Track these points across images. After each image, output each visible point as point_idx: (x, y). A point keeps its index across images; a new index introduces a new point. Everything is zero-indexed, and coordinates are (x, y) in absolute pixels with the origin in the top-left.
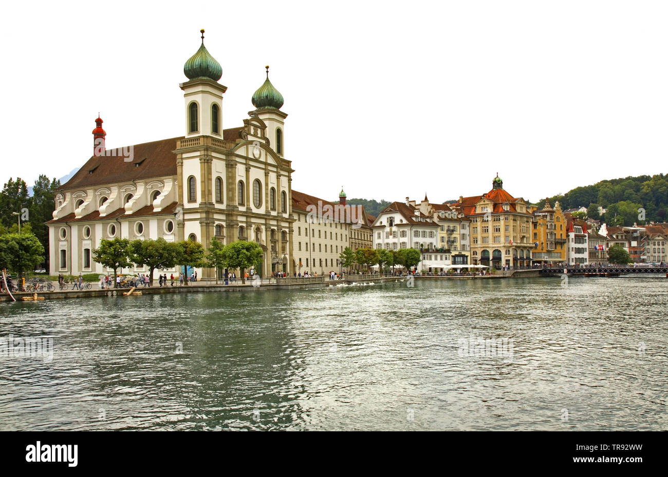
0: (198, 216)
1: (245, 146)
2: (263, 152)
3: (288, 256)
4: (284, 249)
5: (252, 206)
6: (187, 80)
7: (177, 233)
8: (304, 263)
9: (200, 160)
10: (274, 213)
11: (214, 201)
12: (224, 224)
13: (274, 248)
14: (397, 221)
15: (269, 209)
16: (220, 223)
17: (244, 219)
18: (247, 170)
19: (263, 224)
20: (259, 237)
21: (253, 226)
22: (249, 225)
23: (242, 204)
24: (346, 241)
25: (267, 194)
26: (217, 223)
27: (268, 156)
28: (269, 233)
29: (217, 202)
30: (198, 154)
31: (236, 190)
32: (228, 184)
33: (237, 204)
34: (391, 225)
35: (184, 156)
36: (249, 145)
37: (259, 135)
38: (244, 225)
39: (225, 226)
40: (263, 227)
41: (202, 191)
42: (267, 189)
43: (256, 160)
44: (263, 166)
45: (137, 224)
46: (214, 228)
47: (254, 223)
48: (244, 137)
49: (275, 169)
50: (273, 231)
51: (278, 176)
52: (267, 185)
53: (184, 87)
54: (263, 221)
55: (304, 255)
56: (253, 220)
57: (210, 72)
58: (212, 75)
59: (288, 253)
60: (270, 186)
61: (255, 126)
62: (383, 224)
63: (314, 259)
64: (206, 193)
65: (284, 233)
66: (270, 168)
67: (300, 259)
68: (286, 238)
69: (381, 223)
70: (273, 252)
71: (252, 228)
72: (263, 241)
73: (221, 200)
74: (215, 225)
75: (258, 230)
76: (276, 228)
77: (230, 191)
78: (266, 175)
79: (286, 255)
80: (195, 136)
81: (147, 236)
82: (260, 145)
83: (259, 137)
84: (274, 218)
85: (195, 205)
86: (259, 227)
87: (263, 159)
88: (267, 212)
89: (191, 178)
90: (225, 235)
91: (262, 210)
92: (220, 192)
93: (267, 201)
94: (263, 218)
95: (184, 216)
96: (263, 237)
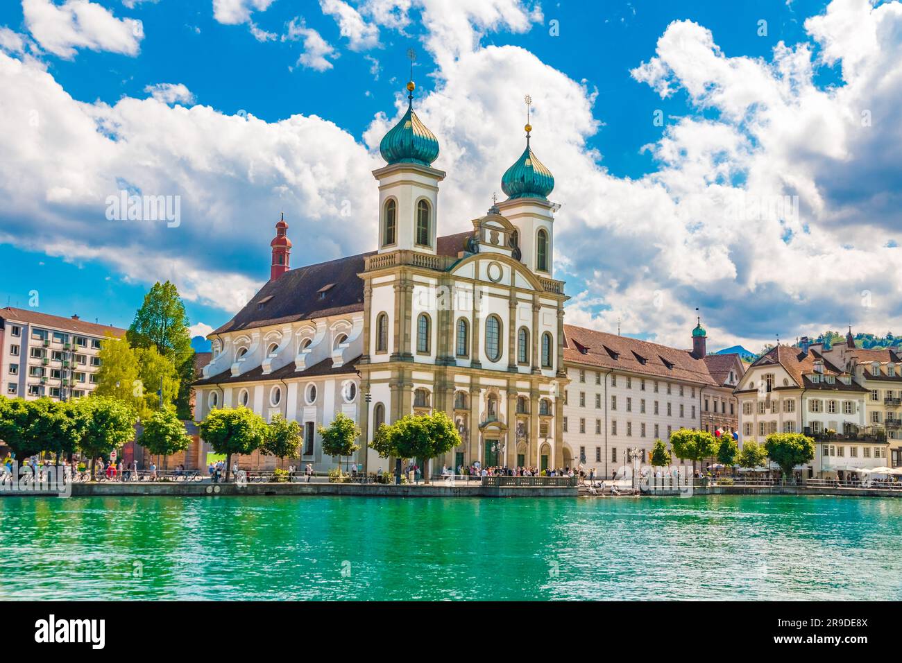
0: (387, 375)
1: (473, 263)
2: (507, 269)
3: (551, 442)
4: (544, 430)
5: (482, 357)
6: (384, 164)
7: (359, 401)
8: (591, 455)
9: (395, 287)
10: (524, 369)
11: (413, 351)
12: (430, 388)
13: (523, 431)
14: (778, 382)
15: (516, 363)
16: (425, 386)
17: (467, 379)
19: (501, 388)
20: (494, 408)
21: (483, 391)
22: (475, 388)
23: (465, 355)
25: (511, 339)
26: (416, 386)
27: (516, 275)
28: (515, 403)
29: (419, 352)
30: (392, 278)
31: (452, 333)
32: (441, 323)
33: (454, 356)
34: (769, 389)
35: (375, 281)
36: (480, 261)
37: (501, 243)
38: (467, 389)
39: (432, 391)
40: (503, 394)
41: (395, 336)
42: (512, 330)
43: (493, 283)
44: (506, 293)
45: (309, 387)
46: (413, 393)
47: (486, 387)
48: (473, 248)
49: (530, 297)
50: (522, 400)
51: (536, 307)
52: (512, 322)
53: (378, 174)
54: (503, 383)
55: (591, 441)
56: (484, 381)
57: (418, 151)
58: (421, 154)
59: (553, 435)
60: (518, 326)
61: (495, 229)
62: (754, 388)
63: (614, 450)
64: (402, 338)
65: (547, 403)
66: (519, 295)
67: (583, 449)
68: (551, 412)
69: (752, 384)
70: (521, 435)
71: (481, 395)
72: (502, 415)
73: (427, 349)
74: (413, 389)
75: (492, 398)
76: (527, 395)
77: (442, 335)
78: (512, 306)
79: (549, 441)
80: (390, 249)
81: (320, 406)
82: (503, 258)
83: (500, 247)
84: (524, 377)
85: (385, 358)
86: (496, 393)
87: (506, 280)
88: (512, 368)
89: (383, 316)
90: (431, 405)
91: (503, 364)
92: (427, 336)
93: (511, 351)
94: (503, 378)
95: (369, 375)
96: (502, 408)
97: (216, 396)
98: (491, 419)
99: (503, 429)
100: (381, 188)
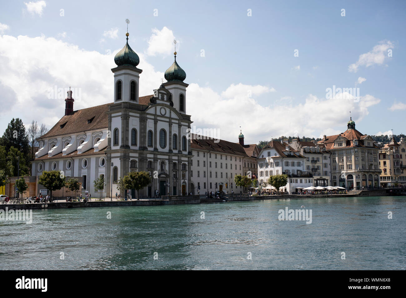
0: (119, 154)
1: (154, 107)
2: (168, 110)
3: (187, 181)
4: (184, 176)
5: (158, 147)
6: (116, 66)
7: (106, 166)
8: (202, 186)
9: (121, 117)
10: (175, 151)
11: (130, 144)
12: (137, 160)
13: (175, 176)
14: (272, 155)
15: (172, 149)
16: (135, 159)
17: (152, 156)
18: (156, 123)
19: (166, 159)
20: (164, 168)
21: (159, 161)
22: (156, 159)
23: (151, 146)
24: (240, 169)
25: (170, 139)
26: (131, 159)
27: (172, 113)
28: (172, 165)
29: (132, 145)
30: (120, 114)
31: (146, 137)
32: (141, 132)
33: (147, 146)
35: (113, 115)
36: (157, 107)
37: (165, 99)
38: (152, 160)
39: (138, 161)
40: (167, 162)
41: (122, 138)
42: (170, 135)
43: (163, 116)
44: (168, 120)
45: (84, 161)
46: (130, 162)
47: (160, 159)
48: (154, 101)
49: (177, 122)
50: (175, 164)
51: (180, 126)
52: (170, 132)
53: (114, 70)
54: (167, 157)
55: (202, 180)
56: (159, 157)
57: (131, 61)
58: (132, 62)
59: (187, 179)
60: (173, 133)
61: (163, 94)
62: (264, 157)
63: (211, 183)
64: (125, 139)
65: (184, 165)
66: (173, 121)
67: (199, 183)
68: (186, 168)
70: (174, 178)
71: (158, 162)
72: (167, 170)
73: (135, 143)
74: (130, 160)
75: (163, 163)
76: (177, 162)
77: (142, 138)
78: (170, 125)
79: (185, 181)
80: (119, 102)
81: (89, 169)
82: (166, 106)
83: (165, 101)
84: (175, 155)
85: (118, 148)
86: (164, 161)
87: (168, 115)
88: (170, 151)
89: (116, 130)
90: (137, 167)
91: (167, 150)
92: (135, 138)
93: (170, 144)
94: (167, 155)
95: (111, 155)
96: (167, 167)
97: (41, 165)
98: (162, 172)
99: (168, 176)
100: (115, 76)
